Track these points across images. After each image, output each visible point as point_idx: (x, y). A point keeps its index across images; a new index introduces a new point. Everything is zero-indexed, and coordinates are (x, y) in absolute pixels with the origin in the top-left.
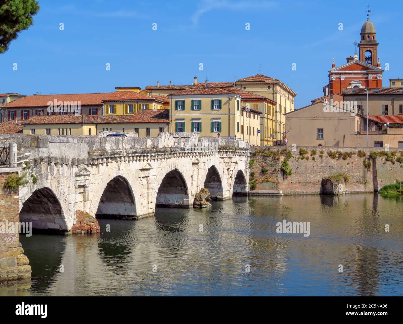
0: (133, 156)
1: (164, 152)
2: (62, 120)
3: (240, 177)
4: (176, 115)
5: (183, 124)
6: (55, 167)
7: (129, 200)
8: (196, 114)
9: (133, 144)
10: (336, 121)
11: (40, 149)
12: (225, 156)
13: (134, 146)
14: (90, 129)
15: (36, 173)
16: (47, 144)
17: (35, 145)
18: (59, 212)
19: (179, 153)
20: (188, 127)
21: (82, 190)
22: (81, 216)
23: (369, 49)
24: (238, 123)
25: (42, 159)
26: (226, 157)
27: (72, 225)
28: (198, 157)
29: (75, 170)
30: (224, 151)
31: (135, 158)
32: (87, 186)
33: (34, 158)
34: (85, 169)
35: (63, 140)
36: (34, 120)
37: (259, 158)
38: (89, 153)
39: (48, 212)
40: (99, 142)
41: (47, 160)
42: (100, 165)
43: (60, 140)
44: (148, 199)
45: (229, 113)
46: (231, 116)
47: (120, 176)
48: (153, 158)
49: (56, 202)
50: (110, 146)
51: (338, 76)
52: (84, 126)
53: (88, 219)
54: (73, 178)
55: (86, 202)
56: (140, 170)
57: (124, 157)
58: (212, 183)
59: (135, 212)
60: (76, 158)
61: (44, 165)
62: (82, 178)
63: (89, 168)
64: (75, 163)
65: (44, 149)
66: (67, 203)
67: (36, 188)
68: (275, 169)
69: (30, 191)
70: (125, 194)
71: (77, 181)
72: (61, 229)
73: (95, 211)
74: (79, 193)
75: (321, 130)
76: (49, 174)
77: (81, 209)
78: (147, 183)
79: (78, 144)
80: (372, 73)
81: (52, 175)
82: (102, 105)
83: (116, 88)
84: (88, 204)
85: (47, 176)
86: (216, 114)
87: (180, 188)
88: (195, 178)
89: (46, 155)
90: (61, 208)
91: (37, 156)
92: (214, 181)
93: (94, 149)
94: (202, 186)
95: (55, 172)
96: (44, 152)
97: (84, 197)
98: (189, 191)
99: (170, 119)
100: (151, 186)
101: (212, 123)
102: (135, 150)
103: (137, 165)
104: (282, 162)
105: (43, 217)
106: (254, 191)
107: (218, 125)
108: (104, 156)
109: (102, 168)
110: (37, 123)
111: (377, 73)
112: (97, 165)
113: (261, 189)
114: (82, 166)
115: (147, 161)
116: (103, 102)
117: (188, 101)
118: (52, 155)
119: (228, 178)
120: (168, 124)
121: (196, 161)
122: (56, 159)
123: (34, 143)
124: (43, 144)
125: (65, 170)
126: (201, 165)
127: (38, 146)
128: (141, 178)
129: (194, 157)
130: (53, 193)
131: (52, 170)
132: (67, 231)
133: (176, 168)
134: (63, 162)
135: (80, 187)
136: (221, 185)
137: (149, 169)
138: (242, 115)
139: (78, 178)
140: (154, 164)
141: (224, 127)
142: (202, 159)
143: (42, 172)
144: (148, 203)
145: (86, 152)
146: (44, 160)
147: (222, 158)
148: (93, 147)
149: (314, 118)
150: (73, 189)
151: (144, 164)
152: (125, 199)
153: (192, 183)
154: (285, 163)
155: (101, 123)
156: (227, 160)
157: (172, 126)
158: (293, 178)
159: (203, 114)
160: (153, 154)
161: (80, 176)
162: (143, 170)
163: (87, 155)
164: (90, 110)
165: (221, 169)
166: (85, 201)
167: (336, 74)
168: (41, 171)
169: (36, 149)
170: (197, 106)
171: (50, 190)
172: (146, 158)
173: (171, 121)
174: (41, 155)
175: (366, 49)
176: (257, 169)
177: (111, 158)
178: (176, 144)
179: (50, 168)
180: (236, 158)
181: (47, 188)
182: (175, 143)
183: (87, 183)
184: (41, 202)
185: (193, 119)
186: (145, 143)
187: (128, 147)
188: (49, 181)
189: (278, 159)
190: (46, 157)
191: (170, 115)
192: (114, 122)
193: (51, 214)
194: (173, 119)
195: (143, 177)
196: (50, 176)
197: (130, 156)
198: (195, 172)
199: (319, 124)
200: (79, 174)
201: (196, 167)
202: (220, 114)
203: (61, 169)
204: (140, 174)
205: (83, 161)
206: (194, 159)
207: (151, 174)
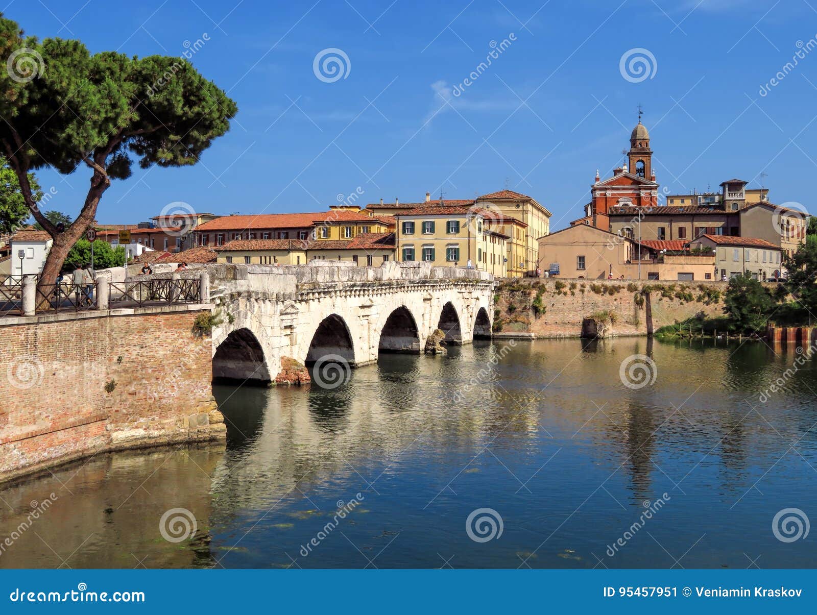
0: (351, 289)
1: (389, 285)
2: (265, 246)
3: (482, 316)
4: (404, 240)
5: (412, 251)
6: (256, 303)
7: (346, 344)
8: (428, 238)
9: (351, 275)
10: (601, 248)
11: (238, 282)
12: (463, 290)
13: (352, 277)
14: (298, 257)
15: (233, 310)
16: (246, 275)
17: (232, 276)
18: (261, 358)
19: (408, 287)
20: (418, 254)
21: (288, 331)
22: (288, 364)
23: (641, 158)
24: (480, 250)
25: (239, 294)
26: (465, 291)
27: (277, 374)
28: (431, 292)
29: (281, 307)
30: (463, 283)
31: (353, 293)
32: (295, 326)
33: (230, 292)
34: (293, 306)
35: (266, 271)
36: (231, 246)
37: (505, 293)
38: (297, 286)
39: (247, 358)
40: (309, 273)
41: (247, 295)
43: (262, 270)
44: (369, 343)
45: (469, 237)
46: (471, 241)
47: (334, 315)
48: (375, 292)
49: (257, 346)
50: (323, 277)
51: (603, 192)
52: (291, 253)
53: (296, 367)
54: (277, 317)
55: (293, 347)
56: (360, 307)
57: (340, 291)
58: (448, 324)
59: (353, 358)
60: (282, 293)
61: (242, 302)
62: (289, 317)
63: (298, 305)
64: (280, 298)
65: (243, 282)
66: (270, 347)
67: (232, 328)
68: (526, 306)
69: (225, 332)
70: (341, 336)
71: (282, 320)
72: (262, 380)
73: (304, 358)
74: (285, 335)
75: (582, 259)
76: (248, 312)
77: (288, 355)
78: (369, 323)
79: (284, 275)
80: (645, 189)
81: (252, 313)
82: (314, 228)
83: (330, 207)
84: (295, 349)
85: (246, 315)
86: (453, 238)
87: (408, 329)
88: (427, 316)
89: (244, 289)
90: (262, 353)
91: (234, 290)
92: (450, 321)
93: (304, 281)
94: (435, 327)
95: (256, 309)
96: (242, 285)
97: (291, 340)
98: (420, 333)
99: (396, 245)
100: (373, 327)
101: (448, 250)
102: (352, 283)
103: (356, 301)
104: (534, 298)
105: (241, 364)
106: (500, 334)
107: (455, 251)
108: (316, 291)
109: (313, 305)
110: (234, 249)
111: (651, 189)
112: (306, 301)
113: (509, 331)
114: (288, 302)
115: (368, 295)
116: (315, 224)
117: (418, 223)
118: (252, 289)
119: (468, 317)
120: (394, 250)
121: (429, 297)
122: (257, 293)
123: (231, 274)
124: (242, 275)
125: (268, 307)
126: (434, 302)
127: (235, 278)
128: (361, 317)
129: (425, 291)
130: (253, 335)
131: (252, 307)
132: (269, 381)
133: (404, 304)
134: (265, 297)
135: (286, 327)
136: (458, 325)
137: (370, 306)
138: (485, 239)
139: (284, 317)
140: (377, 299)
141: (463, 254)
142: (436, 294)
143: (240, 309)
144: (370, 348)
145: (294, 286)
146: (242, 295)
147: (460, 293)
148: (302, 279)
149: (573, 244)
150: (277, 331)
151: (364, 300)
152: (342, 343)
153: (423, 324)
154: (537, 299)
155: (312, 250)
156: (466, 295)
157: (399, 253)
158: (548, 317)
159: (436, 239)
160: (375, 288)
161: (286, 314)
162: (363, 307)
163: (294, 289)
164: (299, 233)
165: (458, 307)
166: (292, 345)
167: (601, 189)
168: (238, 309)
169: (233, 281)
170: (429, 228)
171: (249, 332)
172: (366, 292)
173: (398, 247)
174: (239, 289)
175: (638, 159)
176: (503, 307)
177: (324, 293)
178: (404, 275)
179: (250, 305)
180: (476, 293)
181: (246, 329)
182: (402, 274)
183: (294, 324)
184: (238, 346)
185: (424, 245)
186: (366, 275)
187: (345, 279)
188: (248, 320)
189: (530, 294)
190: (245, 292)
191: (397, 239)
192: (328, 248)
193: (251, 361)
194: (400, 245)
195: (363, 316)
196: (249, 315)
197: (347, 290)
198: (427, 310)
199: (580, 251)
200: (286, 312)
201: (427, 304)
202: (458, 239)
203: (263, 306)
204: (360, 312)
205: (290, 296)
206: (425, 294)
207: (373, 313)
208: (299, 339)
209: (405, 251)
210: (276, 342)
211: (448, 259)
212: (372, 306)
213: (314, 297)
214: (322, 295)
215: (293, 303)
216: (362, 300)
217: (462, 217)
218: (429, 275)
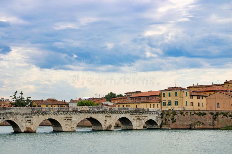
0: (58, 113)
4: (163, 99)
5: (165, 103)
6: (14, 115)
10: (224, 100)
15: (5, 116)
21: (30, 122)
22: (28, 128)
27: (24, 131)
28: (110, 114)
30: (132, 112)
31: (60, 113)
33: (3, 112)
34: (30, 116)
37: (164, 115)
38: (32, 112)
40: (38, 109)
42: (39, 115)
44: (71, 126)
45: (181, 98)
47: (51, 119)
48: (73, 114)
54: (24, 118)
59: (62, 130)
60: (25, 113)
61: (8, 114)
62: (29, 118)
63: (33, 116)
65: (9, 110)
66: (21, 125)
67: (5, 120)
68: (169, 119)
69: (2, 121)
72: (19, 131)
75: (218, 104)
78: (71, 121)
79: (26, 109)
81: (13, 117)
85: (10, 117)
88: (108, 121)
89: (9, 112)
90: (18, 126)
91: (5, 112)
99: (161, 100)
100: (73, 122)
101: (175, 102)
104: (172, 117)
109: (41, 116)
115: (69, 114)
118: (12, 112)
119: (139, 122)
120: (160, 102)
122: (14, 113)
123: (4, 109)
125: (19, 116)
126: (113, 117)
127: (6, 110)
128: (66, 120)
130: (14, 122)
133: (92, 117)
134: (17, 114)
135: (28, 121)
136: (132, 124)
138: (192, 98)
139: (27, 118)
140: (75, 116)
141: (179, 103)
142: (114, 115)
143: (8, 116)
144: (71, 128)
145: (30, 111)
147: (133, 115)
148: (34, 110)
150: (24, 121)
153: (105, 123)
155: (140, 103)
156: (137, 115)
157: (162, 104)
159: (171, 98)
160: (72, 112)
165: (131, 119)
166: (31, 125)
171: (12, 121)
172: (67, 113)
174: (7, 112)
176: (164, 120)
177: (45, 113)
178: (91, 109)
179: (12, 115)
180: (146, 115)
183: (32, 120)
185: (169, 100)
189: (170, 115)
192: (144, 102)
195: (68, 120)
197: (56, 113)
198: (108, 119)
199: (218, 101)
200: (27, 117)
201: (108, 117)
202: (178, 98)
203: (17, 116)
204: (65, 118)
205: (29, 114)
206: (106, 115)
207: (73, 119)
208: (34, 123)
209: (163, 102)
210: (24, 124)
211: (175, 105)
212: (72, 117)
213: (39, 114)
214: (43, 114)
215: (31, 115)
216: (66, 116)
217: (178, 91)
218: (108, 109)
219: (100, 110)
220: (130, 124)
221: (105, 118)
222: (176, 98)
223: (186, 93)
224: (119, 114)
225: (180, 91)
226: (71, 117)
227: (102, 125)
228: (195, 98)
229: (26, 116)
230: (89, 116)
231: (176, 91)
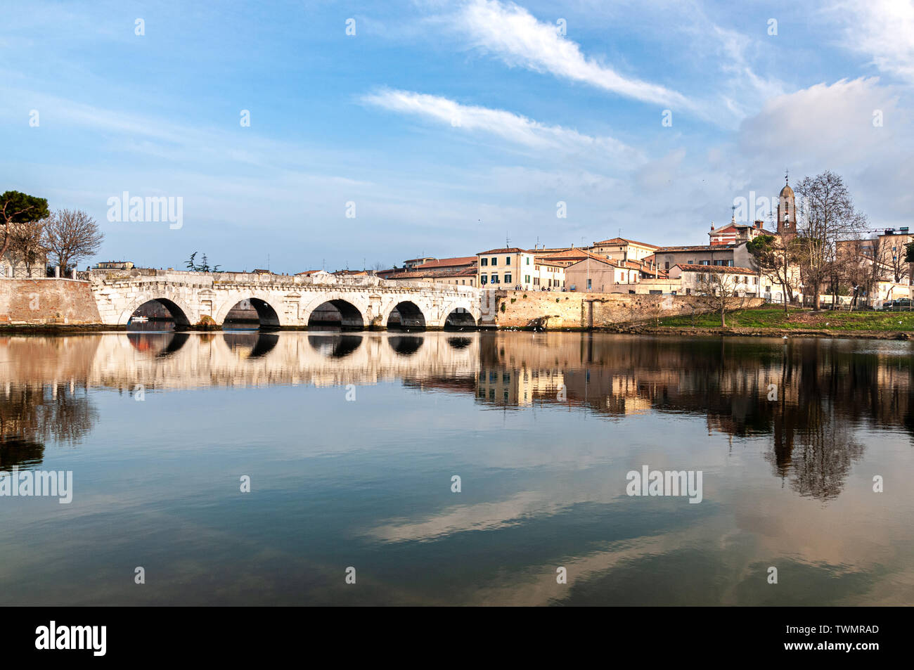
0: (271, 286)
1: (318, 286)
4: (482, 270)
5: (486, 277)
6: (173, 288)
8: (495, 269)
9: (273, 279)
10: (601, 274)
11: (157, 277)
12: (429, 295)
16: (164, 274)
19: (345, 289)
20: (489, 279)
22: (204, 318)
24: (528, 276)
26: (432, 296)
27: (193, 323)
28: (378, 293)
29: (198, 291)
31: (275, 288)
33: (149, 281)
38: (214, 282)
41: (164, 283)
42: (230, 291)
44: (298, 316)
46: (518, 270)
47: (255, 299)
48: (303, 289)
49: (177, 308)
51: (716, 238)
54: (195, 296)
55: (213, 311)
56: (285, 296)
57: (259, 286)
59: (280, 323)
60: (198, 284)
61: (161, 286)
63: (215, 292)
64: (196, 287)
65: (162, 277)
66: (189, 309)
67: (153, 298)
71: (200, 297)
72: (186, 325)
73: (223, 316)
75: (590, 281)
77: (206, 315)
78: (298, 306)
84: (216, 312)
85: (165, 292)
88: (375, 307)
89: (162, 280)
90: (182, 312)
91: (153, 281)
94: (385, 314)
97: (210, 308)
100: (303, 308)
101: (506, 276)
103: (280, 293)
106: (481, 325)
108: (231, 284)
112: (224, 290)
114: (205, 289)
115: (295, 291)
117: (489, 259)
118: (170, 281)
120: (475, 277)
121: (376, 296)
122: (174, 283)
123: (152, 273)
124: (160, 274)
125: (185, 290)
126: (385, 300)
127: (155, 275)
128: (288, 302)
130: (172, 302)
132: (190, 326)
133: (342, 299)
134: (181, 285)
135: (205, 301)
136: (422, 317)
138: (537, 268)
140: (302, 293)
142: (385, 295)
144: (299, 319)
146: (160, 283)
147: (424, 296)
149: (584, 271)
150: (197, 302)
151: (290, 293)
153: (369, 311)
156: (434, 298)
157: (478, 278)
158: (512, 315)
159: (499, 269)
160: (301, 287)
162: (288, 296)
163: (211, 283)
165: (421, 305)
167: (714, 236)
170: (495, 262)
171: (168, 300)
172: (291, 289)
173: (478, 275)
174: (158, 280)
177: (241, 286)
178: (340, 283)
179: (168, 288)
180: (451, 298)
181: (165, 299)
183: (213, 300)
185: (493, 273)
188: (167, 295)
191: (478, 270)
195: (291, 302)
196: (168, 292)
198: (376, 303)
199: (588, 276)
200: (203, 293)
201: (375, 300)
202: (511, 269)
203: (181, 289)
204: (286, 299)
205: (206, 286)
206: (371, 294)
207: (302, 301)
208: (218, 308)
209: (482, 277)
210: (195, 307)
211: (505, 282)
212: (300, 297)
213: (230, 287)
214: (238, 287)
215: (211, 290)
216: (287, 293)
217: (512, 254)
218: (376, 284)
219: (360, 284)
220: (419, 315)
221: (368, 302)
222: (508, 268)
223: (528, 259)
224: (398, 294)
225: (515, 254)
226: (297, 297)
227: (363, 317)
228: (544, 269)
229: (200, 290)
230: (335, 295)
231: (508, 255)
